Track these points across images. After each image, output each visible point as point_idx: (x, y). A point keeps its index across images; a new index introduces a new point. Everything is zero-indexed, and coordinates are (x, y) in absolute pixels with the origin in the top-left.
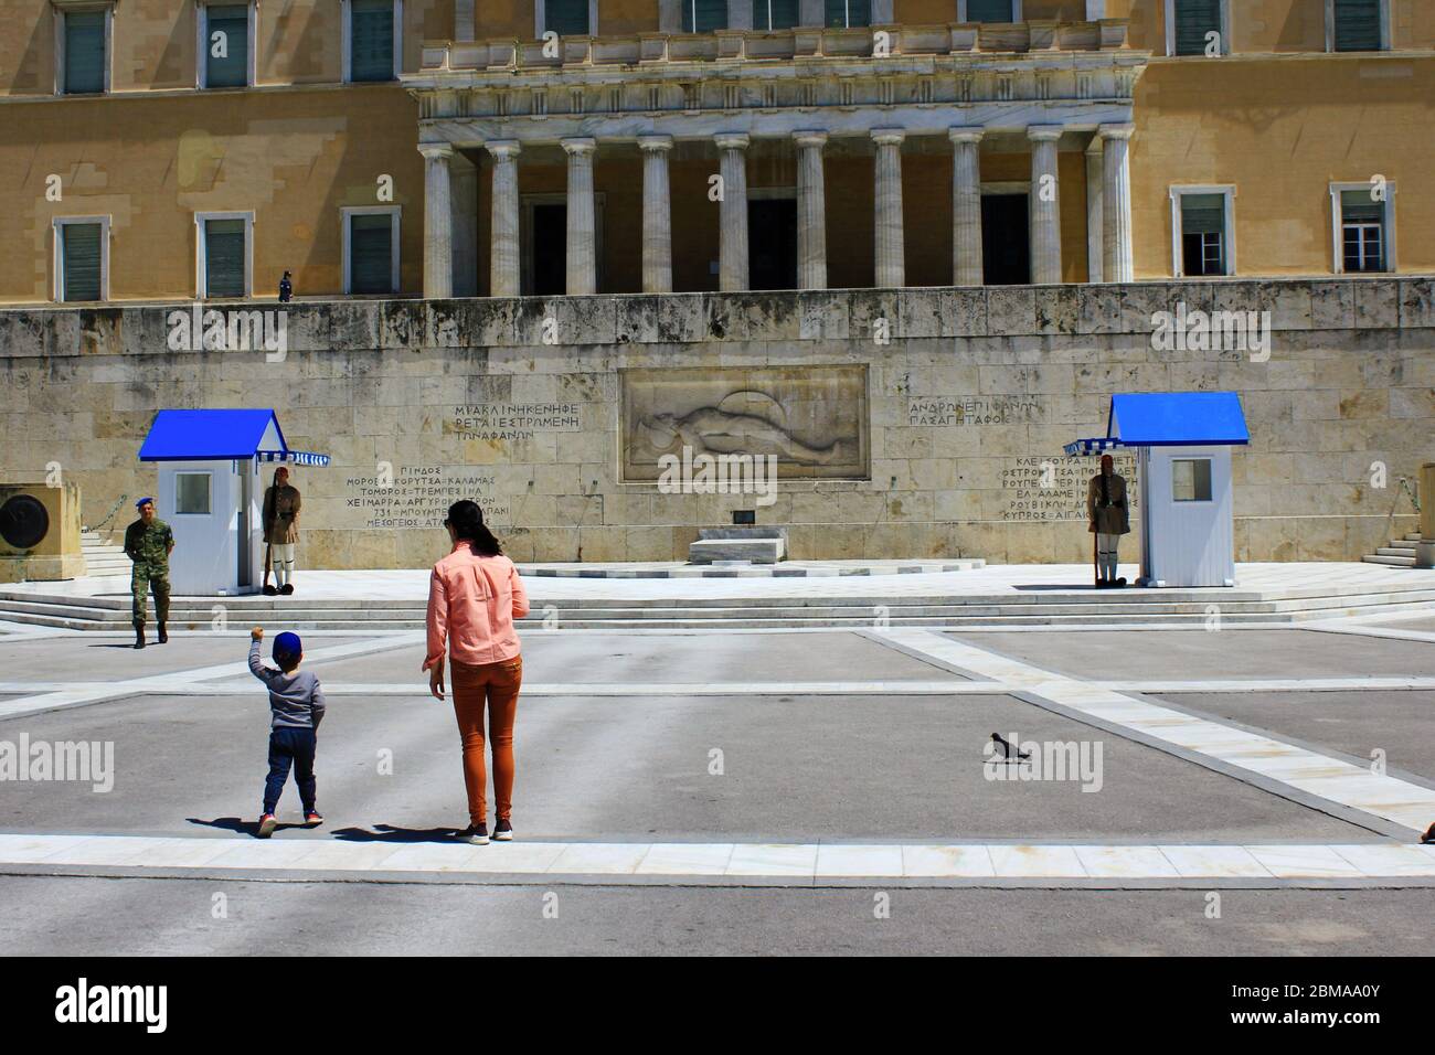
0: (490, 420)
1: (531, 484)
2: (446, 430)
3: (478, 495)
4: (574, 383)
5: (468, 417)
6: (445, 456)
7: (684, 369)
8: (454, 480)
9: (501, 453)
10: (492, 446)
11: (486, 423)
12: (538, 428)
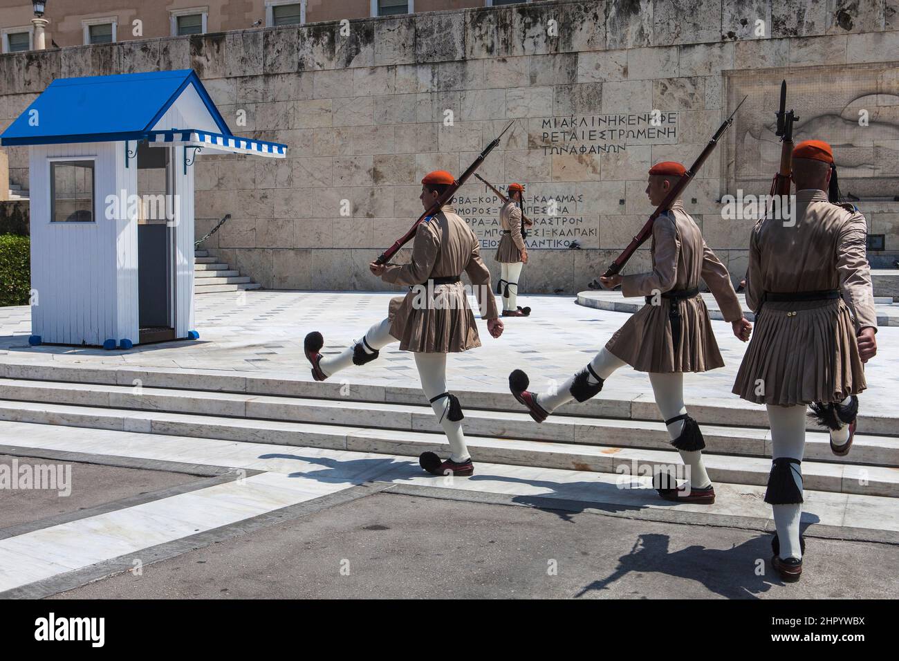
0: (579, 134)
1: (622, 202)
2: (532, 144)
3: (565, 213)
4: (670, 88)
5: (554, 130)
6: (530, 172)
7: (803, 68)
8: (540, 199)
9: (590, 169)
10: (581, 161)
11: (574, 136)
12: (631, 140)
